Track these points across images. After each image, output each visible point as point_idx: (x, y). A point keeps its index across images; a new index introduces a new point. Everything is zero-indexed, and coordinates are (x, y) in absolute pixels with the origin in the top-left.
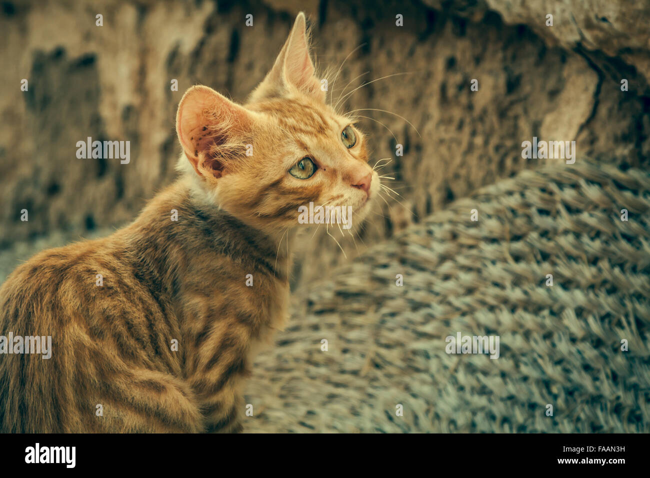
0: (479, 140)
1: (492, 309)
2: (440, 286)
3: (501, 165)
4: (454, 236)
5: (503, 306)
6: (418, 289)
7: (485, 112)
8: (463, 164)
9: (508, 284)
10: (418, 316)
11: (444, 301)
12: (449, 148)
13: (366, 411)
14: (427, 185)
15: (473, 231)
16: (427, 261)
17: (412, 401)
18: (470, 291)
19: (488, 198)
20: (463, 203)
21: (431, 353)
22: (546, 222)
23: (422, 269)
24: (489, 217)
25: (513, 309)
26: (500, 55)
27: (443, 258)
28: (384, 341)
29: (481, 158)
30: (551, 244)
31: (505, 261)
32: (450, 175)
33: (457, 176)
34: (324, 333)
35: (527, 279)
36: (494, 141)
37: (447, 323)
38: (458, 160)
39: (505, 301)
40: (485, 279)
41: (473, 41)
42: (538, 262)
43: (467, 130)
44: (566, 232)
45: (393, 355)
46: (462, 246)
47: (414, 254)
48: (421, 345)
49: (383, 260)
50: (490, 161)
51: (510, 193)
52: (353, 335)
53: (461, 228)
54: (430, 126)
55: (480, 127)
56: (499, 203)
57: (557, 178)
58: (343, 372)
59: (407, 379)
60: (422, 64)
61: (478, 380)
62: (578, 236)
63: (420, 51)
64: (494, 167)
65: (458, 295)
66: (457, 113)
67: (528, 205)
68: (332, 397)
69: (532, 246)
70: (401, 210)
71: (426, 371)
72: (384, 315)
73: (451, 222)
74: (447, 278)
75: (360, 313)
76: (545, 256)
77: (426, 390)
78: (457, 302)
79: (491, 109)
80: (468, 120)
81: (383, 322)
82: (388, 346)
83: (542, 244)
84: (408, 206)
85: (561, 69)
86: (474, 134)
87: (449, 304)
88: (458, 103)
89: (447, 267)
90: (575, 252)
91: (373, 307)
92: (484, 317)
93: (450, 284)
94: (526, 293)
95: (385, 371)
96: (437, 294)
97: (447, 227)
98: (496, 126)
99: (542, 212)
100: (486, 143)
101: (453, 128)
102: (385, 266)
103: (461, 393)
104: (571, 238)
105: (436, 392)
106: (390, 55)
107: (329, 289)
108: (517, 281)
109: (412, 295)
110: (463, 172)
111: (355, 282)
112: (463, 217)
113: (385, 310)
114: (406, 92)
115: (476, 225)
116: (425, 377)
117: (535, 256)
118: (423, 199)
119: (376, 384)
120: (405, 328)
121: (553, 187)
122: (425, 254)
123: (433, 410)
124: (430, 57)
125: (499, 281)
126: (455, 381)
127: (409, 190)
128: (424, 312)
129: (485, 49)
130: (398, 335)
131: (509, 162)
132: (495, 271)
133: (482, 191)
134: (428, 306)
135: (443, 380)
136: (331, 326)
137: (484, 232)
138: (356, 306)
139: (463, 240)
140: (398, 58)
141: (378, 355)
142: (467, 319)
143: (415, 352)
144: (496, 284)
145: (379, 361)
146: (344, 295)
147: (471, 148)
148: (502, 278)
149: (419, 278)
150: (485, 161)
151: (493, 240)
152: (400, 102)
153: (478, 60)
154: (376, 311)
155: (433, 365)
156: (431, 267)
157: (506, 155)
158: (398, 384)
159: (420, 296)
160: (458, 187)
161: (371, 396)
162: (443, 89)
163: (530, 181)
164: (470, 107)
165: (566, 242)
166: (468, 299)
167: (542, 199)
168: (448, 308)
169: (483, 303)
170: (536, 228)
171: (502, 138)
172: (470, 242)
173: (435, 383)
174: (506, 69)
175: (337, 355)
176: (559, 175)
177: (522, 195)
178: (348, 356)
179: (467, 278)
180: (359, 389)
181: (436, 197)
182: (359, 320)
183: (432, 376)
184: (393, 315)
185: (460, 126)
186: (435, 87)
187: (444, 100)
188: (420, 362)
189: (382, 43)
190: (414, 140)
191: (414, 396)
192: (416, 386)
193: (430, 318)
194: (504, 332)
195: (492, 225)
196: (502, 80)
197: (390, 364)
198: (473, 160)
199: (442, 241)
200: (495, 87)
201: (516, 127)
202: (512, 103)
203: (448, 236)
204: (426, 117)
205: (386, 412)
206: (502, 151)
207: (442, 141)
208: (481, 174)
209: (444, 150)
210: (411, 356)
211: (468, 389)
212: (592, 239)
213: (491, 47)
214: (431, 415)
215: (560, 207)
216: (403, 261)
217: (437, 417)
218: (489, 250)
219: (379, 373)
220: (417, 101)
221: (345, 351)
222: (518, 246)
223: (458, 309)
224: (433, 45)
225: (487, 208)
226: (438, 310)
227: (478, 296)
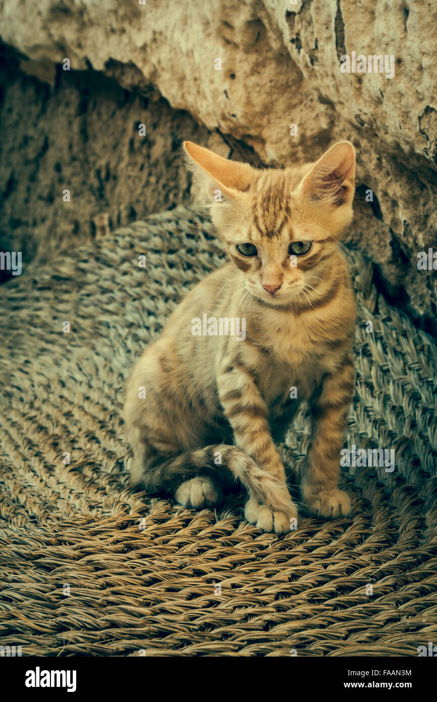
0: (153, 179)
1: (153, 298)
2: (121, 279)
3: (166, 197)
4: (132, 246)
5: (159, 297)
6: (106, 280)
7: (157, 161)
8: (142, 194)
9: (164, 282)
10: (104, 298)
11: (122, 290)
12: (134, 182)
13: (65, 363)
14: (119, 204)
15: (144, 244)
16: (114, 261)
17: (96, 358)
18: (140, 284)
19: (155, 223)
20: (139, 223)
21: (111, 325)
22: (191, 243)
23: (109, 266)
24: (155, 235)
25: (166, 300)
26: (169, 125)
27: (124, 260)
28: (81, 313)
29: (153, 191)
30: (194, 258)
31: (163, 266)
32: (134, 199)
33: (138, 201)
34: (41, 304)
35: (176, 280)
36: (163, 181)
37: (123, 305)
38: (139, 191)
39: (162, 294)
40: (150, 277)
41: (152, 114)
42: (184, 270)
43: (146, 171)
44: (204, 251)
45: (86, 324)
46: (136, 253)
47: (105, 255)
48: (105, 318)
49: (85, 257)
50: (159, 194)
51: (169, 221)
52: (61, 307)
53: (136, 241)
54: (123, 165)
55: (154, 171)
56: (162, 227)
57: (200, 214)
58: (52, 333)
59: (94, 341)
60: (120, 123)
61: (140, 346)
62: (211, 255)
63: (119, 114)
64: (161, 198)
65: (131, 286)
66: (140, 159)
67: (180, 231)
68: (43, 350)
69: (181, 258)
70: (102, 218)
71: (107, 337)
72: (83, 295)
73: (130, 235)
74: (125, 273)
75: (67, 292)
76: (189, 266)
77: (106, 350)
78: (131, 291)
79: (161, 160)
80: (146, 165)
81: (81, 300)
82: (83, 317)
83: (188, 257)
84: (106, 216)
85: (208, 139)
86: (150, 174)
87: (125, 291)
88: (141, 153)
89: (125, 266)
90: (209, 266)
91: (76, 289)
92: (148, 303)
93: (127, 278)
94: (175, 290)
95: (80, 335)
96: (118, 284)
97: (128, 239)
98: (165, 172)
99: (189, 236)
100: (157, 182)
101: (137, 169)
102: (86, 261)
103: (128, 354)
104: (206, 256)
105: (112, 352)
106: (99, 114)
107: (48, 273)
108: (170, 282)
109: (101, 283)
110: (142, 199)
111: (66, 270)
112: (138, 234)
113: (83, 292)
114: (109, 141)
115: (145, 239)
116: (106, 340)
117: (183, 265)
118: (116, 212)
119: (73, 343)
120: (96, 305)
121: (197, 220)
122: (112, 255)
123: (109, 365)
124: (125, 119)
125: (158, 279)
126: (125, 346)
127: (108, 205)
128: (109, 295)
129: (159, 119)
130: (91, 310)
131: (171, 196)
132: (157, 273)
133: (152, 217)
134: (112, 291)
135: (118, 345)
136: (47, 299)
137: (151, 246)
138: (64, 287)
139: (137, 249)
140: (105, 117)
141: (76, 323)
142: (136, 303)
143: (100, 323)
144: (157, 282)
145: (76, 327)
146: (57, 278)
147: (148, 183)
148: (161, 278)
149: (107, 272)
150: (156, 193)
151: (157, 252)
152: (105, 147)
153: (155, 126)
154: (78, 292)
155: (112, 332)
156: (115, 264)
157: (169, 191)
158: (88, 344)
159: (107, 284)
160: (139, 209)
161: (68, 351)
162: (132, 142)
163: (182, 214)
164: (148, 156)
165: (203, 258)
166: (138, 290)
167: (190, 227)
168: (124, 294)
169: (147, 293)
170: (184, 246)
171: (168, 180)
172: (142, 251)
173: (112, 346)
174: (172, 134)
175: (49, 320)
176: (201, 212)
177: (177, 223)
178: (56, 321)
179: (138, 275)
180: (62, 346)
181: (124, 214)
182: (66, 297)
183: (111, 341)
184: (88, 295)
185: (142, 168)
186: (126, 140)
187: (132, 149)
188: (103, 330)
189: (95, 106)
190: (112, 173)
191: (98, 354)
192: (99, 348)
193: (112, 300)
194: (159, 315)
195: (156, 242)
196: (169, 142)
197: (84, 330)
198: (148, 192)
199: (124, 248)
200: (165, 146)
201: (177, 173)
202: (175, 158)
203: (128, 245)
204: (120, 159)
205: (78, 364)
206: (167, 188)
207: (129, 177)
208: (153, 202)
209: (130, 182)
210: (98, 326)
211: (133, 352)
212: (220, 258)
213: (163, 118)
214: (107, 368)
215: (201, 234)
216: (97, 259)
217: (111, 370)
218: (154, 257)
219: (75, 335)
220: (115, 147)
221: (55, 318)
222: (172, 257)
223: (131, 296)
224: (128, 111)
225: (155, 229)
226: (118, 295)
227: (144, 288)
